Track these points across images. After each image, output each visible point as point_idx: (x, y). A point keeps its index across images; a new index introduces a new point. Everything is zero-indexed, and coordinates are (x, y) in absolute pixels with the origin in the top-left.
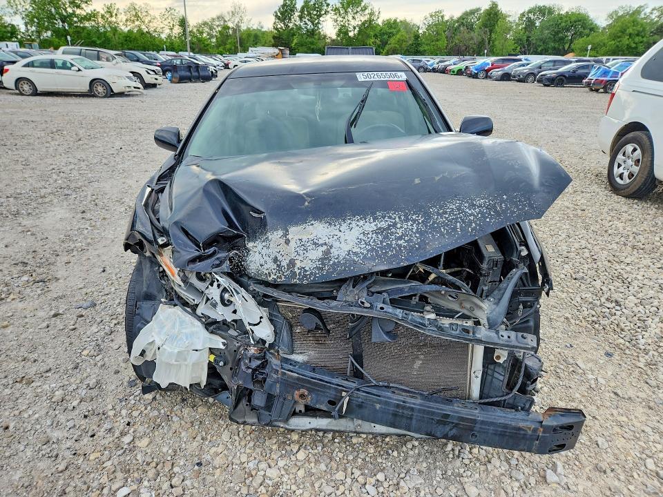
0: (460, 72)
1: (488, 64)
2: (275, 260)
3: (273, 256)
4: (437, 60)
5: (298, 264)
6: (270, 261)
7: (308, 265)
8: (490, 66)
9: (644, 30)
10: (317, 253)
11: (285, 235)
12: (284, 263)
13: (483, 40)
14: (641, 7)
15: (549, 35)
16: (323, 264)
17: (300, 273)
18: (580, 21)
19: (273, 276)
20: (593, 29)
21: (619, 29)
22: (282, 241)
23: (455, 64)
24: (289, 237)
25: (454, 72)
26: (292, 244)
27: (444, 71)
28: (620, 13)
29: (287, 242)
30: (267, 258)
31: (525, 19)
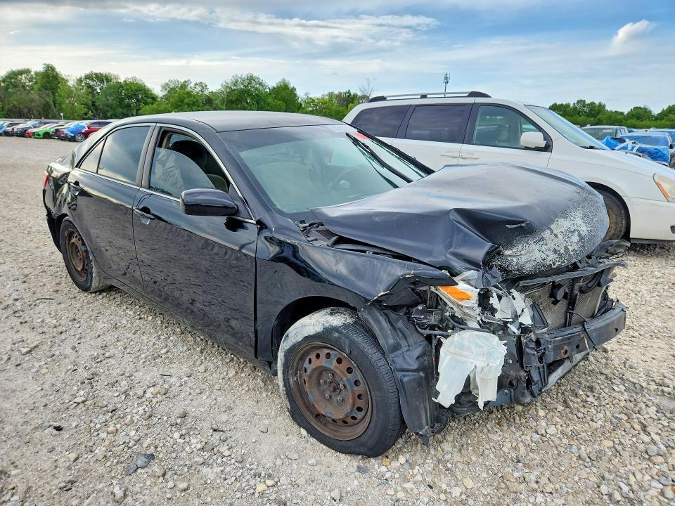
0: (47, 136)
1: (84, 127)
2: (555, 251)
3: (552, 249)
4: (7, 123)
5: (570, 248)
6: (550, 253)
7: (576, 247)
8: (87, 129)
9: (197, 101)
10: (575, 238)
11: (552, 232)
12: (562, 251)
13: (47, 102)
14: (186, 82)
15: (115, 102)
16: (583, 243)
17: (574, 254)
18: (141, 90)
19: (557, 264)
20: (154, 98)
21: (177, 99)
22: (553, 236)
23: (35, 127)
24: (555, 232)
25: (39, 135)
26: (559, 236)
27: (23, 134)
28: (172, 86)
29: (556, 236)
30: (548, 253)
31: (83, 84)
